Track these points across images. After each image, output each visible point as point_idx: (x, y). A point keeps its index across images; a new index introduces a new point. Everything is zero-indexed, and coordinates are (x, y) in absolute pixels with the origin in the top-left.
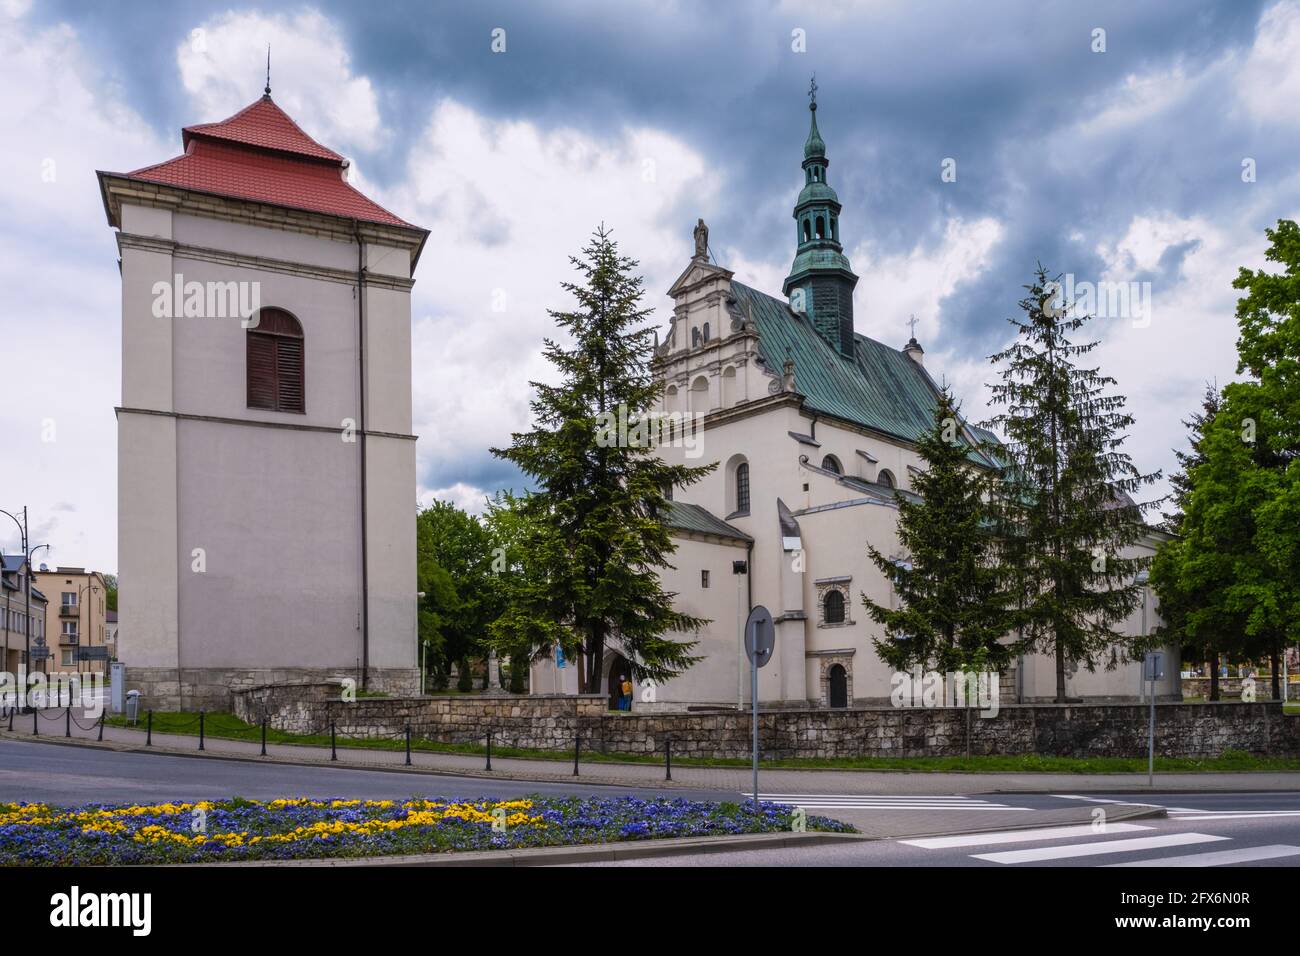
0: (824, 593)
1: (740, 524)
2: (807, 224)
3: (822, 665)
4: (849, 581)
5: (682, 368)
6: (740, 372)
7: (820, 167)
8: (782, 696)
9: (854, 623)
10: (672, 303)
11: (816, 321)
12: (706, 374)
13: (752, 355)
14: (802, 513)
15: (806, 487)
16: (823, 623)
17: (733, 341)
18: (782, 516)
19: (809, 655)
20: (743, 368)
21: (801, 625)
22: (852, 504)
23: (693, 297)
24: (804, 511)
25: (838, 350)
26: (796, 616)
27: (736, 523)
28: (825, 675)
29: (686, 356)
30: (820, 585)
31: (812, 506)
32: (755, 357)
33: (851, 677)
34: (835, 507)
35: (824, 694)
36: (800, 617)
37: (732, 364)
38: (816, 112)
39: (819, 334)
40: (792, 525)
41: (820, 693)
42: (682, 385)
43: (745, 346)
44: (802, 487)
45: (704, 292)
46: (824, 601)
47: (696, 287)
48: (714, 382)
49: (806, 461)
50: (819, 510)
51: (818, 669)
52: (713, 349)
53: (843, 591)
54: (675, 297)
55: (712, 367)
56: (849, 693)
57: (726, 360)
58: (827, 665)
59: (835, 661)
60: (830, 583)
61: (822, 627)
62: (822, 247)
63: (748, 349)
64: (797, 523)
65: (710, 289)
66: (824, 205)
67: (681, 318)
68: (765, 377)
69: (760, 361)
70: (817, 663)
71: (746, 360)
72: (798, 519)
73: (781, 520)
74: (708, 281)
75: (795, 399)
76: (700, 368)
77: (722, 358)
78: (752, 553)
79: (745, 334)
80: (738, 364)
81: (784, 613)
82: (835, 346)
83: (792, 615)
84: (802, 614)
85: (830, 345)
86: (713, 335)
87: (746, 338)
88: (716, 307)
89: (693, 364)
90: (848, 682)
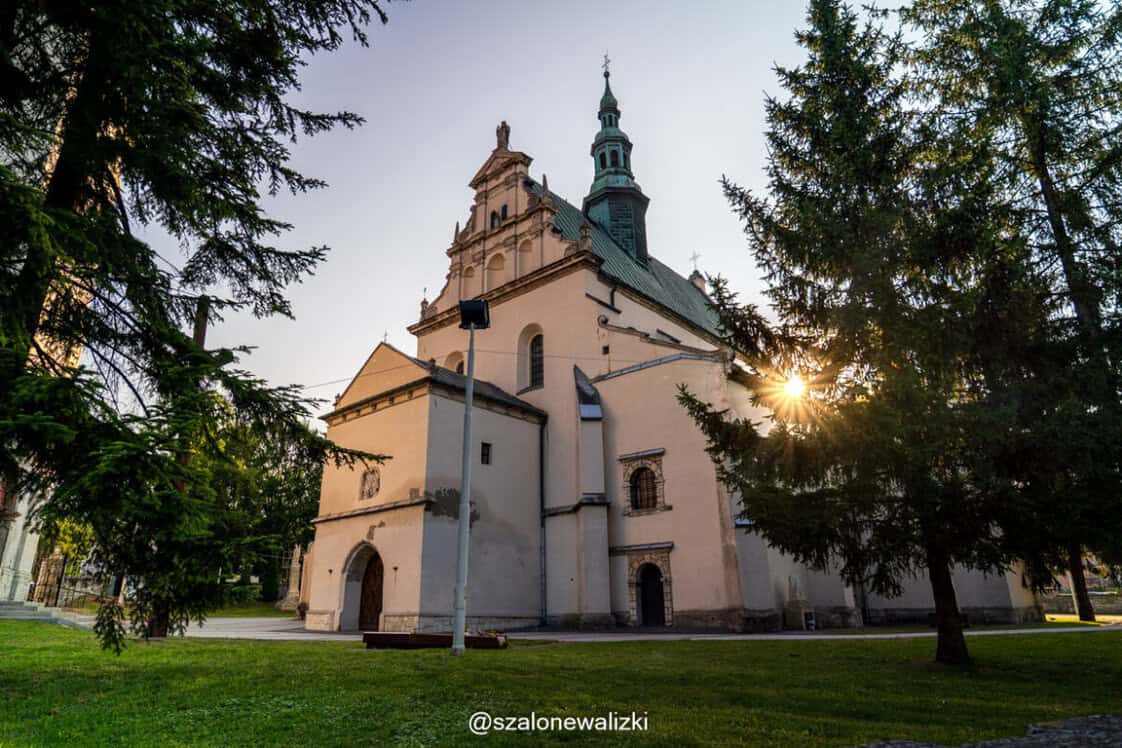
0: (631, 471)
1: (532, 398)
2: (603, 157)
3: (631, 565)
4: (661, 454)
5: (479, 248)
6: (536, 243)
7: (613, 115)
8: (580, 607)
9: (670, 508)
10: (474, 193)
11: (612, 231)
12: (502, 251)
13: (548, 226)
14: (601, 378)
15: (606, 350)
16: (630, 509)
17: (529, 215)
18: (580, 382)
19: (614, 551)
20: (539, 239)
21: (603, 511)
22: (661, 362)
23: (493, 183)
24: (604, 376)
25: (634, 256)
26: (596, 501)
27: (527, 397)
28: (634, 579)
29: (484, 237)
30: (623, 460)
31: (612, 370)
32: (551, 227)
33: (669, 582)
34: (641, 367)
35: (634, 604)
36: (602, 501)
37: (529, 237)
38: (610, 79)
39: (616, 242)
40: (590, 392)
41: (630, 606)
42: (479, 264)
43: (542, 218)
44: (601, 350)
45: (503, 177)
46: (631, 482)
47: (496, 174)
48: (509, 256)
49: (605, 322)
50: (622, 373)
51: (627, 569)
52: (509, 226)
53: (653, 467)
54: (475, 188)
55: (509, 242)
56: (667, 604)
57: (522, 234)
58: (636, 565)
59: (647, 559)
60: (636, 459)
61: (629, 515)
62: (616, 173)
63: (544, 220)
64: (596, 390)
65: (509, 172)
66: (616, 141)
67: (481, 204)
68: (561, 244)
69: (555, 231)
70: (624, 560)
71: (542, 231)
72: (598, 386)
73: (578, 388)
74: (507, 166)
75: (594, 261)
76: (497, 246)
77: (518, 233)
78: (545, 429)
79: (540, 206)
80: (534, 236)
81: (582, 497)
82: (631, 253)
83: (592, 499)
84: (604, 498)
85: (626, 251)
86: (510, 213)
87: (542, 210)
88: (514, 188)
89: (490, 244)
90: (666, 589)
